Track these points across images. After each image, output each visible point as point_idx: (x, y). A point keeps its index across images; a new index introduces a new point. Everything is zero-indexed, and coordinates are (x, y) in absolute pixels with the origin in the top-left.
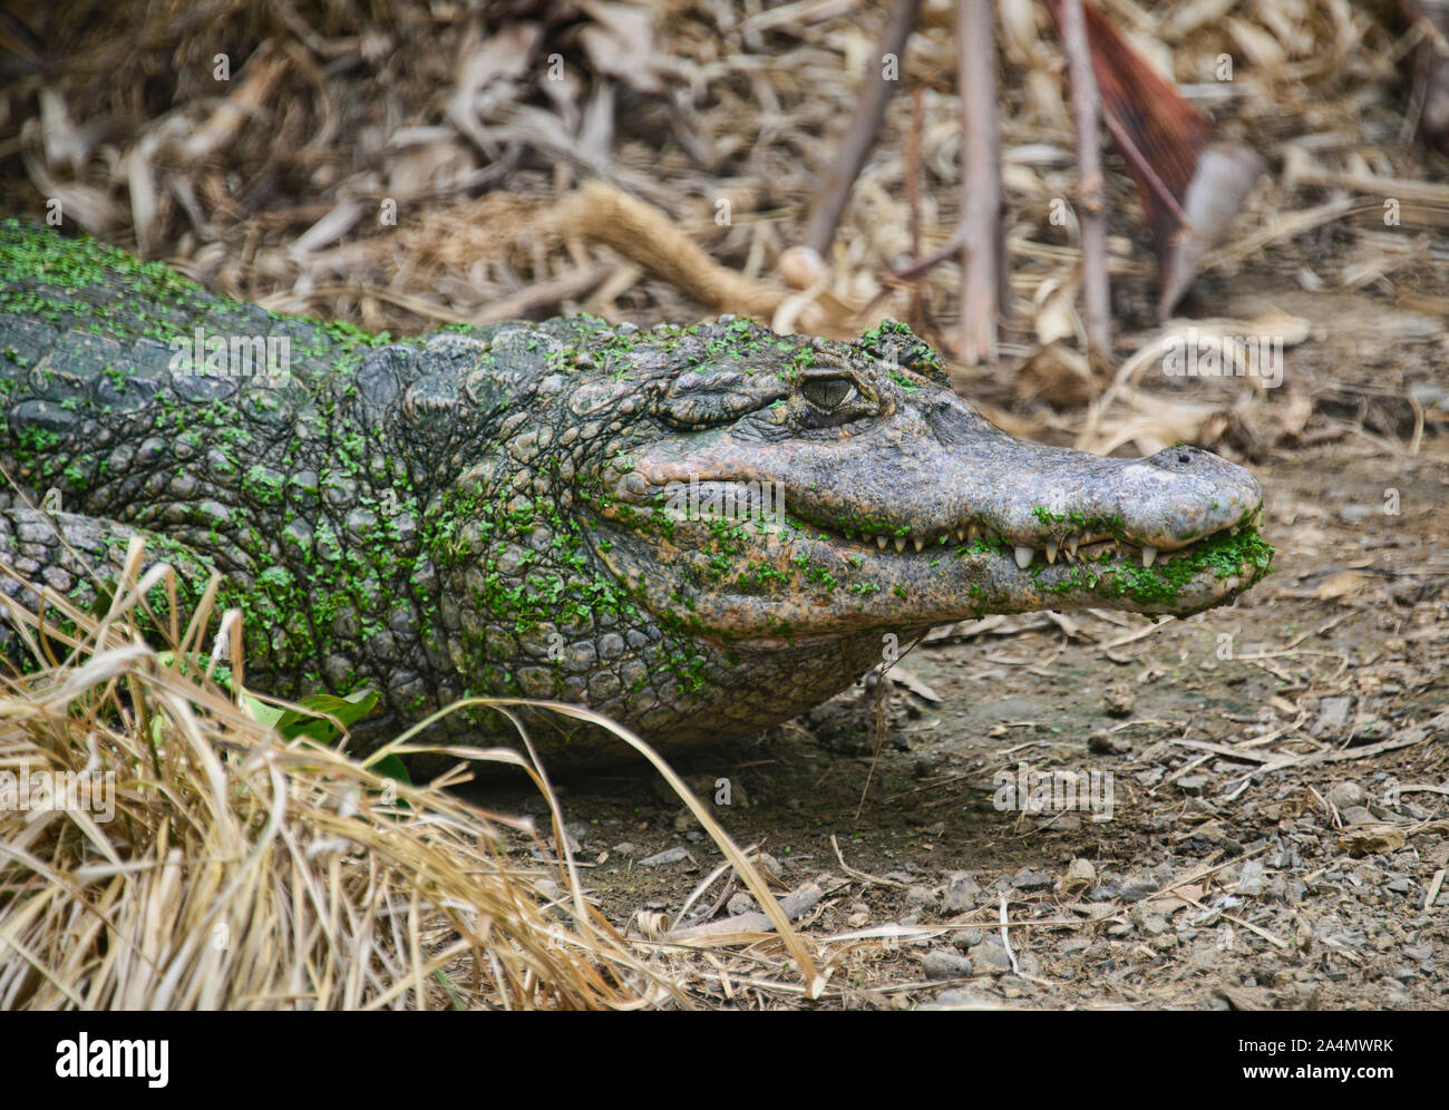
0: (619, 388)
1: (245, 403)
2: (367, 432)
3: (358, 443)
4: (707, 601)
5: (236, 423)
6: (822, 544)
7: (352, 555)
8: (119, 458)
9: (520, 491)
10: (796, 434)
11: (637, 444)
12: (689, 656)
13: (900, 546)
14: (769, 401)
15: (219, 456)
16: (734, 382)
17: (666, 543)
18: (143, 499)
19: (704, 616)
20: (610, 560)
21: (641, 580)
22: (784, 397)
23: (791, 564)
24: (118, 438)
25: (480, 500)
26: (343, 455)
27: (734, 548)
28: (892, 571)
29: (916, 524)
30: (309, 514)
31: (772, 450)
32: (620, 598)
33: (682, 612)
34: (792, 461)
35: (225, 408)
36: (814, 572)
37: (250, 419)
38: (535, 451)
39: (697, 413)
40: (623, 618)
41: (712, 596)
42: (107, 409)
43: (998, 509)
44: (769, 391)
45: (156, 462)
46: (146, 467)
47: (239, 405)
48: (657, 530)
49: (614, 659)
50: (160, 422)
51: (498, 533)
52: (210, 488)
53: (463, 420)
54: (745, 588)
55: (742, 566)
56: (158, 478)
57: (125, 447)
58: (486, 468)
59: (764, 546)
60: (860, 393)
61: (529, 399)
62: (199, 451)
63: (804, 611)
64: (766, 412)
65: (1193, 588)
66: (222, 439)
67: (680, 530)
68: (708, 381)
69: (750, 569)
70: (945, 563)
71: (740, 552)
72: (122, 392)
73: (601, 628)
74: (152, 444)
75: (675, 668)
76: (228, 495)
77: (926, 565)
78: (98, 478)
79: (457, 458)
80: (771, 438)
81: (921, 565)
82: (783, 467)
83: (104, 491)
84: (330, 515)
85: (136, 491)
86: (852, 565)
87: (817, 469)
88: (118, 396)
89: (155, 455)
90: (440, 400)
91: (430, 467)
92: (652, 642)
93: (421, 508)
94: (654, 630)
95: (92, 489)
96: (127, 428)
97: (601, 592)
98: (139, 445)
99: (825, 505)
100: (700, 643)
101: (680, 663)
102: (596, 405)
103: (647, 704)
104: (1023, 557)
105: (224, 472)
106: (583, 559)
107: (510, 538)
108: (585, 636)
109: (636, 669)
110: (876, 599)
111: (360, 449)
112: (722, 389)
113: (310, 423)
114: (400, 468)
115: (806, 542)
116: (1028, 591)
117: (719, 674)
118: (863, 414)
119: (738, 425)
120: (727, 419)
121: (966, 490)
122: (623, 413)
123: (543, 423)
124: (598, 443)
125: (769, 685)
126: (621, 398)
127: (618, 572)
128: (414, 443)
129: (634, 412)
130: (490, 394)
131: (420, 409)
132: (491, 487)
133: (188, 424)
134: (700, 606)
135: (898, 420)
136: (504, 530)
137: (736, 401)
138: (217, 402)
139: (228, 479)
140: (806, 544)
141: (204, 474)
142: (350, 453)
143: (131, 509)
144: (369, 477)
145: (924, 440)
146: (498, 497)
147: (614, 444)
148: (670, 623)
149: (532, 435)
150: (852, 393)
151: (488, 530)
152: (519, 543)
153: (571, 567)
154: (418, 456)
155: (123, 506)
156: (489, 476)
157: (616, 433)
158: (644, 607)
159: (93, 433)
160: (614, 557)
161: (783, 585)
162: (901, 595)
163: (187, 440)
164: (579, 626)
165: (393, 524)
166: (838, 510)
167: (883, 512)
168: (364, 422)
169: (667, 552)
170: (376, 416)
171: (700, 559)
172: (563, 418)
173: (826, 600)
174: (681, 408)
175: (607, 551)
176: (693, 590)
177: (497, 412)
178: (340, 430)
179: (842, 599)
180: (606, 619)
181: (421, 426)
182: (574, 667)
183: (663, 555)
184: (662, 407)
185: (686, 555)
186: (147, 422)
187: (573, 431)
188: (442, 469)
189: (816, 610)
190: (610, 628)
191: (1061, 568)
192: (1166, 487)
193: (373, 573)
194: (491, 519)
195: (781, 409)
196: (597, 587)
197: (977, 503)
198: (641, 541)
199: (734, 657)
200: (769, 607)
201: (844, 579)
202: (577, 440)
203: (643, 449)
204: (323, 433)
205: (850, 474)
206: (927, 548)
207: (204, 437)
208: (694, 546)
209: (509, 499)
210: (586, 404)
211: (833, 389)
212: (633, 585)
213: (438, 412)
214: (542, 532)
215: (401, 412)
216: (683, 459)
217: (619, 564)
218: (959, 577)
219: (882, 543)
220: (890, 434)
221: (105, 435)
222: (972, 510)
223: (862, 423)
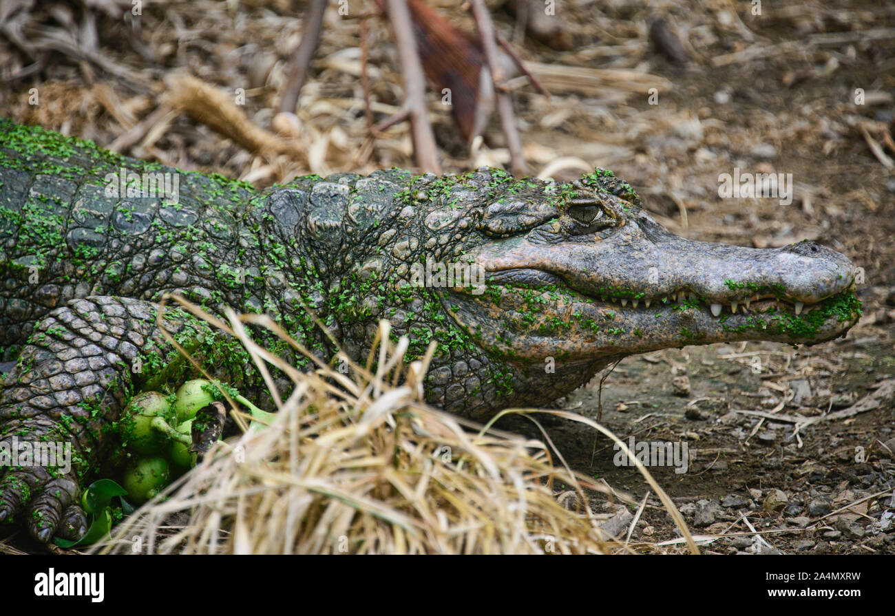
0: (456, 214)
1: (208, 226)
2: (285, 243)
3: (281, 249)
4: (519, 341)
5: (204, 238)
6: (589, 305)
7: (287, 317)
8: (138, 262)
9: (402, 277)
10: (567, 239)
11: (471, 247)
12: (504, 373)
13: (635, 305)
14: (547, 219)
15: (199, 259)
16: (523, 208)
17: (494, 307)
18: (155, 286)
19: (517, 350)
20: (458, 318)
21: (478, 329)
22: (556, 217)
23: (572, 317)
24: (135, 250)
25: (375, 283)
26: (273, 257)
27: (537, 309)
28: (633, 320)
29: (648, 291)
30: (258, 293)
31: (556, 249)
32: (465, 340)
33: (503, 348)
34: (571, 256)
35: (196, 230)
36: (585, 322)
37: (213, 237)
38: (409, 252)
39: (504, 228)
40: (467, 352)
41: (523, 338)
42: (124, 232)
43: (701, 281)
44: (547, 213)
45: (160, 264)
46: (154, 267)
47: (204, 228)
48: (490, 299)
49: (462, 377)
50: (159, 239)
51: (389, 302)
52: (197, 279)
53: (349, 234)
54: (543, 333)
55: (542, 319)
56: (162, 274)
57: (140, 256)
58: (376, 263)
59: (555, 307)
60: (605, 213)
61: (392, 221)
62: (187, 257)
63: (579, 345)
64: (547, 226)
65: (825, 328)
66: (199, 249)
67: (504, 298)
68: (507, 208)
69: (547, 321)
70: (665, 315)
71: (541, 311)
72: (131, 222)
73: (454, 358)
74: (156, 254)
75: (495, 382)
76: (209, 283)
77: (652, 316)
78: (126, 274)
79: (349, 257)
80: (552, 242)
81: (650, 317)
82: (566, 259)
83: (130, 282)
84: (272, 293)
85: (150, 282)
86: (608, 317)
87: (586, 260)
88: (129, 225)
89: (160, 260)
90: (332, 222)
91: (328, 263)
92: (483, 365)
93: (326, 288)
94: (484, 358)
95: (123, 281)
96: (139, 244)
97: (454, 337)
98: (149, 254)
99: (592, 281)
100: (510, 366)
101: (499, 378)
102: (443, 224)
103: (478, 403)
104: (716, 310)
105: (205, 269)
106: (442, 317)
107: (397, 305)
108: (446, 363)
109: (474, 382)
110: (623, 337)
111: (283, 253)
112: (516, 212)
113: (247, 239)
114: (310, 264)
115: (580, 304)
116: (718, 331)
117: (518, 384)
118: (608, 226)
119: (532, 233)
120: (523, 230)
121: (679, 270)
122: (461, 229)
123: (411, 235)
124: (449, 247)
125: (541, 389)
126: (457, 220)
127: (463, 324)
128: (317, 248)
129: (468, 228)
130: (365, 218)
131: (319, 228)
132: (382, 274)
133: (176, 240)
134: (515, 344)
135: (628, 229)
136: (394, 301)
137: (529, 220)
138: (190, 226)
139: (208, 273)
140: (579, 306)
141: (192, 269)
142: (277, 255)
143: (148, 293)
144: (291, 269)
145: (644, 241)
146: (388, 280)
147: (459, 248)
148: (494, 354)
149: (406, 243)
150: (600, 213)
151: (382, 301)
152: (404, 308)
153: (435, 321)
154: (321, 257)
155: (142, 291)
156: (379, 268)
157: (458, 240)
158: (478, 344)
159: (119, 248)
160: (460, 315)
161: (566, 330)
162: (638, 335)
163: (178, 250)
164: (442, 357)
165: (310, 298)
166: (600, 284)
167: (627, 284)
168: (282, 236)
169: (495, 312)
170: (289, 232)
171: (516, 315)
172: (423, 232)
173: (592, 339)
174: (494, 225)
175: (455, 311)
176: (510, 334)
177: (372, 229)
178: (267, 242)
179: (602, 338)
180: (457, 353)
181: (321, 238)
182: (438, 382)
183: (493, 313)
184: (483, 224)
185: (507, 314)
186: (151, 240)
187: (433, 240)
188: (339, 264)
189: (586, 344)
190: (460, 358)
191: (739, 317)
192: (810, 266)
193: (301, 328)
194: (384, 294)
195: (556, 224)
196: (451, 334)
197: (687, 278)
198: (478, 305)
199: (527, 374)
200: (558, 343)
201: (603, 326)
202: (437, 245)
203: (476, 250)
204: (257, 243)
205: (606, 262)
206: (652, 305)
207: (188, 248)
208: (512, 308)
209: (395, 282)
210: (437, 223)
211: (589, 211)
212: (472, 332)
213: (331, 229)
214: (418, 301)
215: (306, 229)
216: (503, 255)
217: (464, 319)
218: (675, 324)
219: (624, 303)
220: (625, 238)
221: (127, 248)
222: (683, 282)
223: (607, 231)
